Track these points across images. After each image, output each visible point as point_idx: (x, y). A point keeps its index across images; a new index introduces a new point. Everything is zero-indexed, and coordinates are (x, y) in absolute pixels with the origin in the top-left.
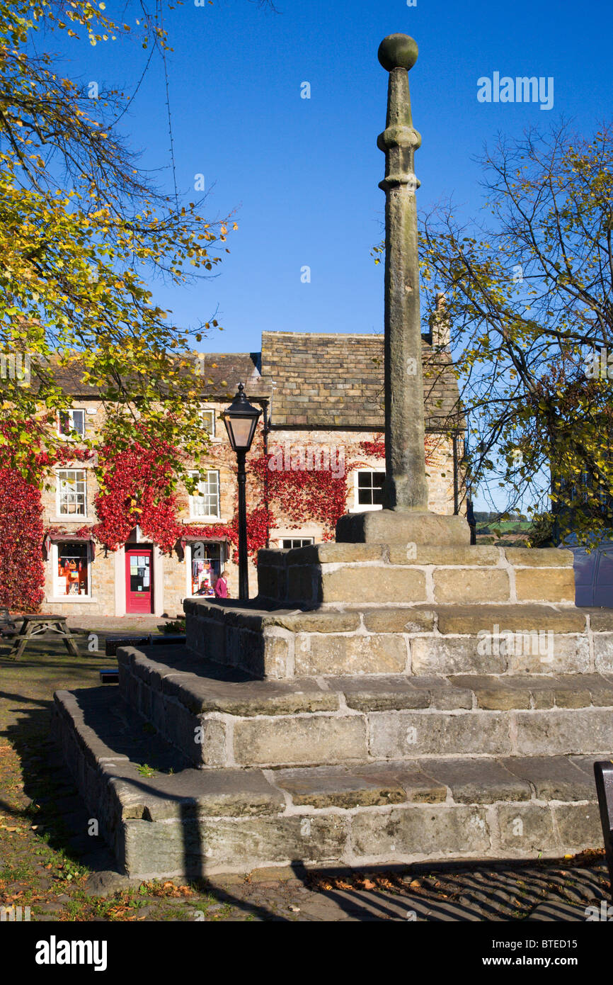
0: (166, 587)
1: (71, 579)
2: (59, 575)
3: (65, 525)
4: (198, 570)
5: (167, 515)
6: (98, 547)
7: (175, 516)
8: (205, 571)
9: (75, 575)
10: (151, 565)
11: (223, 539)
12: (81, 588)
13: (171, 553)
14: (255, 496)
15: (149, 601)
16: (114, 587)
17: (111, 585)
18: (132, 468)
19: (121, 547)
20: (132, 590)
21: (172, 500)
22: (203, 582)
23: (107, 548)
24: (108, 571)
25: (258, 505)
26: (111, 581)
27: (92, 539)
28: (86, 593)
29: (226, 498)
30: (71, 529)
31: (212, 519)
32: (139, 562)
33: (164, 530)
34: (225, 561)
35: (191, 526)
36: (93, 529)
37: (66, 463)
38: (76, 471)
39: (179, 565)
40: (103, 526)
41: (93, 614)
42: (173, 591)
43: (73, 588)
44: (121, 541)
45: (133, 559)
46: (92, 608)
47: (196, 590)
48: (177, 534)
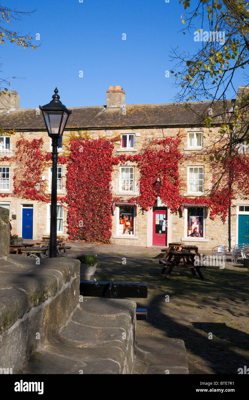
0: (174, 232)
1: (126, 226)
2: (120, 223)
3: (123, 196)
4: (192, 222)
5: (175, 191)
6: (139, 209)
7: (180, 192)
8: (196, 223)
9: (128, 223)
10: (166, 219)
11: (205, 205)
12: (131, 230)
13: (176, 213)
14: (223, 180)
15: (165, 239)
16: (146, 231)
17: (145, 230)
18: (157, 165)
19: (150, 209)
20: (156, 233)
21: (178, 183)
22: (194, 229)
23: (143, 209)
24: (144, 222)
25: (225, 186)
26: (145, 228)
27: (135, 204)
28: (133, 234)
29: (207, 181)
30: (126, 199)
31: (200, 194)
32: (160, 217)
33: (173, 200)
34: (206, 218)
35: (188, 198)
36: (136, 199)
37: (124, 163)
38: (130, 167)
39: (181, 219)
40: (141, 197)
41: (136, 245)
42: (177, 234)
43: (127, 231)
44: (150, 206)
45: (157, 216)
46: (135, 242)
47: (190, 233)
48: (180, 202)
